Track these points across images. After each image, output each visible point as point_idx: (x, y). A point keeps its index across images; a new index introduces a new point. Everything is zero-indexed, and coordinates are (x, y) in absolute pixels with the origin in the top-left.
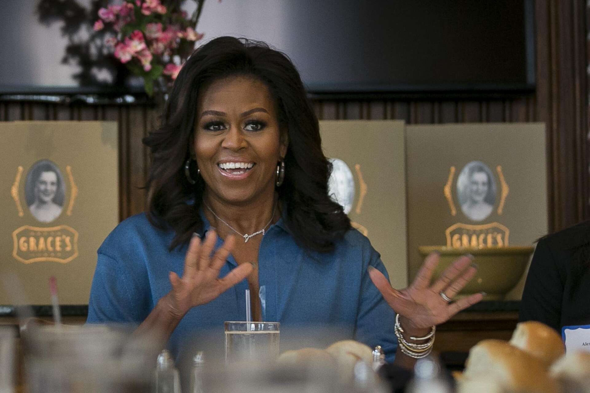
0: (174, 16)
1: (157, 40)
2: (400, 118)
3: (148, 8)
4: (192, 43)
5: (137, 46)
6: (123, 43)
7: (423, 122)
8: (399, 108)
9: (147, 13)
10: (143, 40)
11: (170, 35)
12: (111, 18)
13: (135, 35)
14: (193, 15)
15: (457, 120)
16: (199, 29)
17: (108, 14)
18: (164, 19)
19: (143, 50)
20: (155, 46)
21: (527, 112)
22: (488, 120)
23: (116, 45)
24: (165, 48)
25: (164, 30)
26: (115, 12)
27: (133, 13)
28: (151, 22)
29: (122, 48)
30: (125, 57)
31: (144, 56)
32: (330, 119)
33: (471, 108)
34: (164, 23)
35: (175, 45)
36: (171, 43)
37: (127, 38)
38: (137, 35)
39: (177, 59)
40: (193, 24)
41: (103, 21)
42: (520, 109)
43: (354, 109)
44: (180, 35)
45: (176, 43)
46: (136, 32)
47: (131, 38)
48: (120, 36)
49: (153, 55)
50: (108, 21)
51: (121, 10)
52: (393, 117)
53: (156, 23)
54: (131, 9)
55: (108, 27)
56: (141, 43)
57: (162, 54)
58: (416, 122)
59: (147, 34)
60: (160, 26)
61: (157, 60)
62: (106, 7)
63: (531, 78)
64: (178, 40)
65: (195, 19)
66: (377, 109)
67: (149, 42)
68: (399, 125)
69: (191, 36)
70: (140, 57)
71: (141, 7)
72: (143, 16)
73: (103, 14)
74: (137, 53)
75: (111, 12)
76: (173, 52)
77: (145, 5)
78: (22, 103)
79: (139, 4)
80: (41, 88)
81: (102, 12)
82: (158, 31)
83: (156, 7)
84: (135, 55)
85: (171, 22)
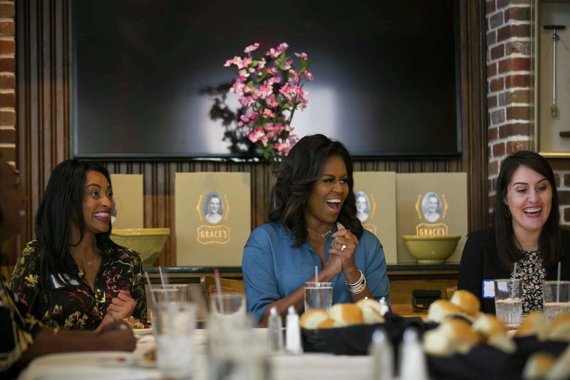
0: (279, 118)
1: (270, 131)
2: (393, 171)
3: (266, 115)
4: (288, 132)
5: (260, 134)
6: (253, 132)
7: (405, 172)
8: (393, 165)
9: (265, 117)
10: (263, 131)
11: (277, 128)
12: (247, 120)
14: (289, 118)
15: (422, 171)
16: (292, 125)
17: (245, 118)
18: (274, 120)
19: (263, 136)
20: (269, 134)
21: (457, 167)
22: (438, 171)
23: (250, 133)
24: (275, 135)
25: (274, 126)
26: (249, 117)
27: (258, 118)
28: (267, 122)
29: (253, 135)
30: (254, 139)
31: (264, 139)
32: (358, 171)
33: (428, 165)
34: (274, 122)
35: (279, 133)
36: (277, 132)
37: (255, 130)
38: (260, 128)
39: (280, 140)
40: (289, 123)
41: (243, 121)
42: (454, 165)
43: (370, 165)
44: (282, 128)
45: (280, 132)
46: (260, 127)
47: (257, 130)
48: (251, 129)
49: (268, 138)
50: (245, 121)
51: (252, 116)
52: (390, 170)
53: (270, 122)
54: (257, 115)
55: (246, 123)
56: (262, 132)
57: (273, 138)
58: (401, 172)
59: (266, 128)
60: (272, 124)
61: (271, 141)
62: (244, 114)
63: (459, 149)
64: (281, 131)
65: (289, 120)
66: (382, 165)
67: (266, 132)
68: (393, 174)
69: (288, 129)
70: (261, 140)
71: (262, 114)
72: (264, 118)
73: (243, 118)
74: (260, 138)
75: (247, 117)
76: (279, 137)
77: (264, 113)
78: (202, 162)
79: (261, 112)
80: (212, 154)
81: (242, 117)
82: (271, 127)
83: (270, 114)
84: (259, 139)
85: (277, 122)
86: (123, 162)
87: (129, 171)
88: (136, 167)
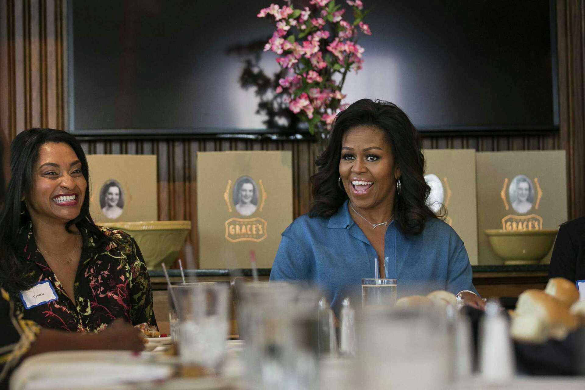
0: (327, 84)
1: (317, 99)
2: (472, 148)
3: (311, 78)
4: (339, 101)
5: (304, 102)
6: (294, 101)
7: (487, 150)
8: (471, 142)
9: (310, 81)
10: (308, 99)
11: (325, 95)
12: (287, 85)
13: (302, 96)
14: (340, 83)
15: (509, 149)
16: (344, 91)
17: (285, 82)
18: (321, 85)
19: (308, 105)
20: (315, 102)
21: (554, 144)
22: (529, 149)
23: (291, 102)
24: (322, 104)
25: (321, 92)
26: (290, 81)
27: (301, 81)
28: (312, 87)
29: (294, 104)
30: (296, 109)
31: (309, 109)
32: (428, 148)
33: (518, 142)
34: (320, 88)
35: (328, 102)
36: (326, 101)
37: (297, 98)
38: (304, 95)
39: (329, 111)
40: (340, 89)
41: (282, 87)
42: (550, 141)
43: (443, 142)
44: (331, 95)
45: (329, 101)
46: (303, 93)
47: (300, 98)
48: (293, 97)
49: (314, 108)
50: (285, 87)
51: (294, 80)
52: (468, 147)
53: (316, 88)
54: (299, 79)
55: (285, 90)
56: (306, 100)
57: (320, 108)
58: (483, 150)
59: (311, 95)
60: (319, 89)
61: (317, 112)
62: (284, 78)
63: (556, 121)
64: (330, 99)
65: (340, 85)
66: (458, 142)
67: (311, 100)
68: (471, 152)
69: (338, 96)
70: (306, 110)
71: (306, 78)
72: (308, 83)
73: (282, 82)
74: (304, 107)
75: (287, 81)
76: (327, 107)
77: (309, 76)
78: (231, 140)
79: (305, 75)
80: (242, 130)
81: (281, 81)
82: (317, 93)
83: (315, 78)
84: (303, 108)
85: (325, 88)
86: (131, 140)
87: (139, 151)
88: (147, 146)
